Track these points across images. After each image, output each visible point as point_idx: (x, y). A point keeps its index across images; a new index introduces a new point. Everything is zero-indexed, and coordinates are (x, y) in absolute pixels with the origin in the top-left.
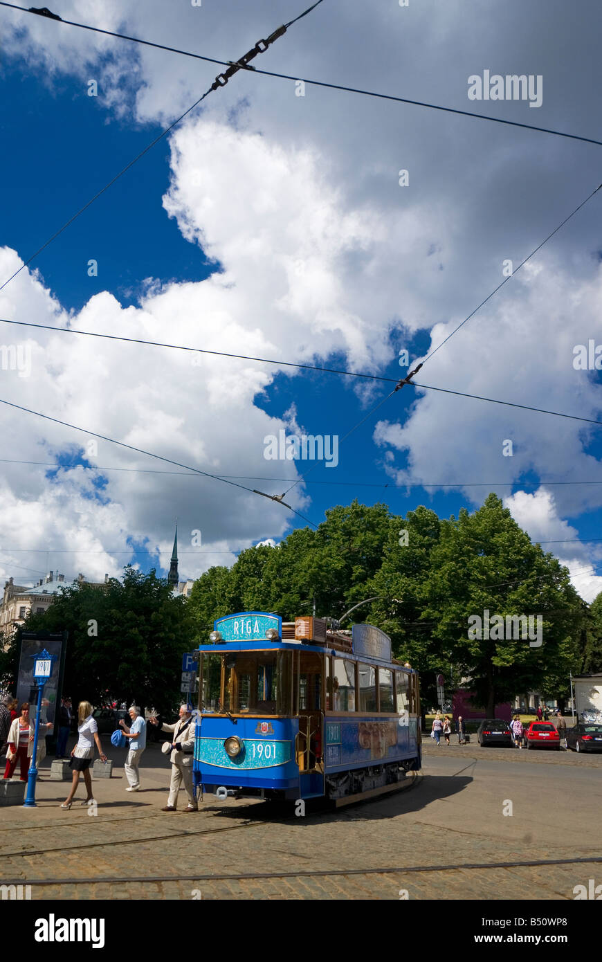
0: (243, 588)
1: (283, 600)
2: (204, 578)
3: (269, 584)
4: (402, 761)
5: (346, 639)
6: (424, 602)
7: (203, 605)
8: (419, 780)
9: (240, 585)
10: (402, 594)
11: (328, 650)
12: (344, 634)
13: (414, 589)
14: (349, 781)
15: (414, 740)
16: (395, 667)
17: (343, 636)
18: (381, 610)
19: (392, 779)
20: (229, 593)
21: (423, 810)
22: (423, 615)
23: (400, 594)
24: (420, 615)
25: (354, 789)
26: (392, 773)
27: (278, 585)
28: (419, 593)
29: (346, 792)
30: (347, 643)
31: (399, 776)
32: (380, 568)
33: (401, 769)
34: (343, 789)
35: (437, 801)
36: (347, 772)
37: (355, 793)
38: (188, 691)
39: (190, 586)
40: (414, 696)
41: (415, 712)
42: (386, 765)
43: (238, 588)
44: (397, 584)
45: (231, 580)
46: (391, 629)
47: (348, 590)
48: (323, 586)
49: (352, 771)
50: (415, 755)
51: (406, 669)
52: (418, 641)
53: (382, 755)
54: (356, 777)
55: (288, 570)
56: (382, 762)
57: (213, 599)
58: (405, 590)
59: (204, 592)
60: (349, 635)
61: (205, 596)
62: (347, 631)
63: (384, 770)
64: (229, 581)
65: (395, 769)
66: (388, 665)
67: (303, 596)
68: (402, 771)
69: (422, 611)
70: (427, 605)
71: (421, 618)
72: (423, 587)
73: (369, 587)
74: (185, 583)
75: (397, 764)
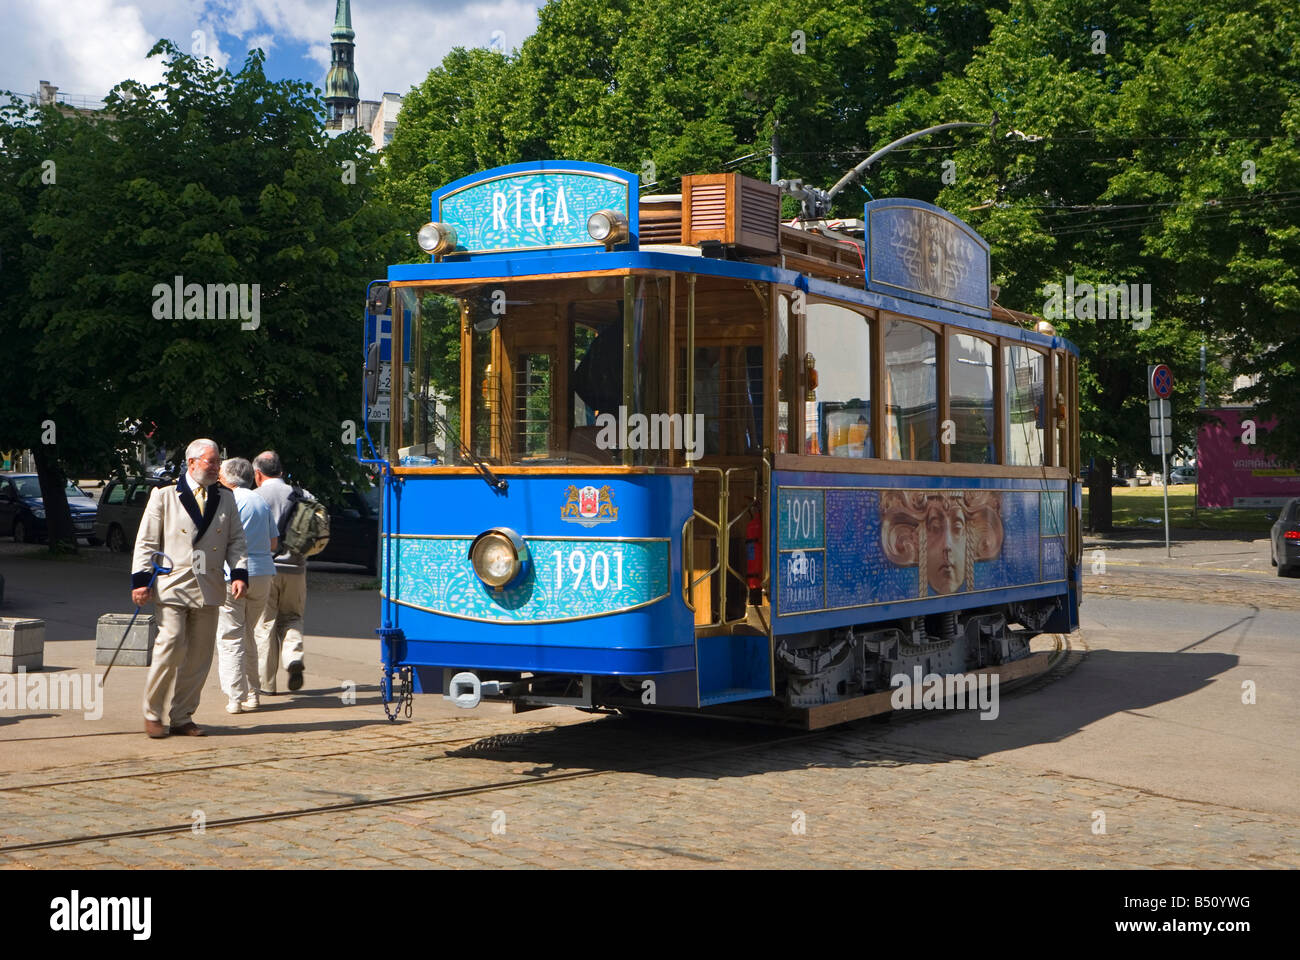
0: (557, 113)
1: (685, 141)
2: (433, 89)
3: (640, 96)
4: (1017, 604)
5: (846, 243)
6: (1120, 147)
7: (433, 166)
8: (1072, 661)
9: (546, 104)
10: (1054, 122)
11: (788, 276)
12: (842, 230)
13: (1091, 108)
14: (850, 657)
15: (1056, 547)
16: (1004, 330)
17: (837, 236)
18: (981, 173)
19: (984, 654)
20: (516, 127)
21: (1072, 741)
22: (1116, 185)
23: (1046, 123)
24: (1104, 187)
25: (864, 680)
26: (985, 638)
27: (671, 98)
28: (1105, 120)
29: (842, 688)
30: (852, 259)
31: (1005, 645)
32: (985, 42)
33: (1015, 627)
34: (833, 678)
35: (1119, 717)
36: (843, 630)
37: (868, 691)
38: (384, 418)
39: (391, 112)
40: (1061, 416)
41: (1062, 464)
42: (967, 614)
43: (539, 112)
44: (1040, 93)
45: (518, 89)
46: (1013, 233)
47: (881, 112)
48: (810, 96)
49: (859, 629)
50: (1055, 587)
51: (1039, 336)
52: (1099, 267)
53: (953, 586)
54: (872, 648)
56: (957, 606)
57: (467, 148)
58: (1066, 111)
59: (436, 126)
60: (859, 235)
61: (443, 138)
62: (851, 222)
63: (961, 629)
64: (512, 91)
65: (996, 627)
66: (977, 324)
67: (745, 131)
68: (1017, 633)
69: (1113, 173)
70: (1129, 155)
71: (1107, 196)
72: (1123, 99)
73: (947, 103)
74: (378, 104)
75: (1009, 613)
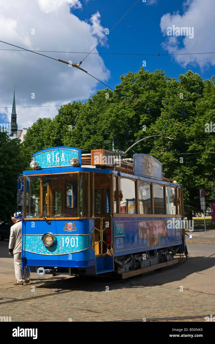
0: (63, 133)
1: (91, 140)
2: (34, 127)
3: (81, 129)
4: (170, 247)
5: (129, 164)
6: (192, 139)
7: (34, 145)
8: (184, 260)
9: (61, 130)
10: (176, 134)
11: (115, 172)
12: (128, 161)
13: (184, 130)
14: (132, 261)
15: (179, 233)
16: (166, 183)
17: (127, 162)
18: (160, 145)
19: (163, 259)
20: (53, 136)
21: (184, 280)
22: (191, 148)
23: (174, 134)
24: (188, 149)
25: (135, 266)
26: (163, 255)
27: (88, 130)
28: (188, 133)
29: (130, 269)
30: (131, 168)
31: (168, 257)
32: (160, 116)
33: (171, 252)
34: (128, 266)
35: (195, 274)
36: (130, 255)
37: (136, 269)
38: (22, 205)
39: (25, 132)
40: (179, 203)
41: (180, 214)
42: (159, 250)
43: (59, 133)
44: (172, 127)
45: (54, 127)
46: (168, 159)
47: (137, 132)
48: (119, 129)
49: (134, 254)
50: (180, 243)
51: (174, 184)
52: (187, 167)
53: (156, 243)
54: (137, 259)
55: (94, 120)
56: (156, 248)
57: (42, 141)
58: (178, 131)
59: (35, 136)
60: (132, 162)
61: (36, 139)
62: (130, 159)
63: (157, 253)
64: (53, 128)
65: (166, 253)
66: (160, 182)
67: (106, 137)
68: (171, 254)
69: (190, 145)
70: (193, 141)
71: (189, 150)
72: (191, 128)
73: (152, 129)
74: (22, 131)
75: (168, 249)
